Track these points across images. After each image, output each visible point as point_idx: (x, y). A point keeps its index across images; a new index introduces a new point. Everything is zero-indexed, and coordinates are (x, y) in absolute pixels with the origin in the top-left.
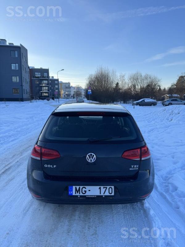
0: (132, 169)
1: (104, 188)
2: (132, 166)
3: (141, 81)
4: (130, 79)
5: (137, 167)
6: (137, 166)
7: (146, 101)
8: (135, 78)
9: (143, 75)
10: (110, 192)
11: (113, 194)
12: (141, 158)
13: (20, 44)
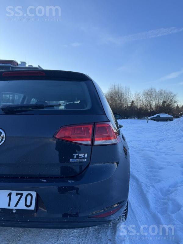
0: (74, 161)
1: (17, 194)
2: (75, 155)
3: (156, 96)
4: (144, 95)
5: (84, 158)
6: (84, 155)
7: (161, 116)
8: (149, 94)
9: (158, 90)
10: (28, 203)
11: (32, 208)
12: (93, 141)
13: (39, 66)
